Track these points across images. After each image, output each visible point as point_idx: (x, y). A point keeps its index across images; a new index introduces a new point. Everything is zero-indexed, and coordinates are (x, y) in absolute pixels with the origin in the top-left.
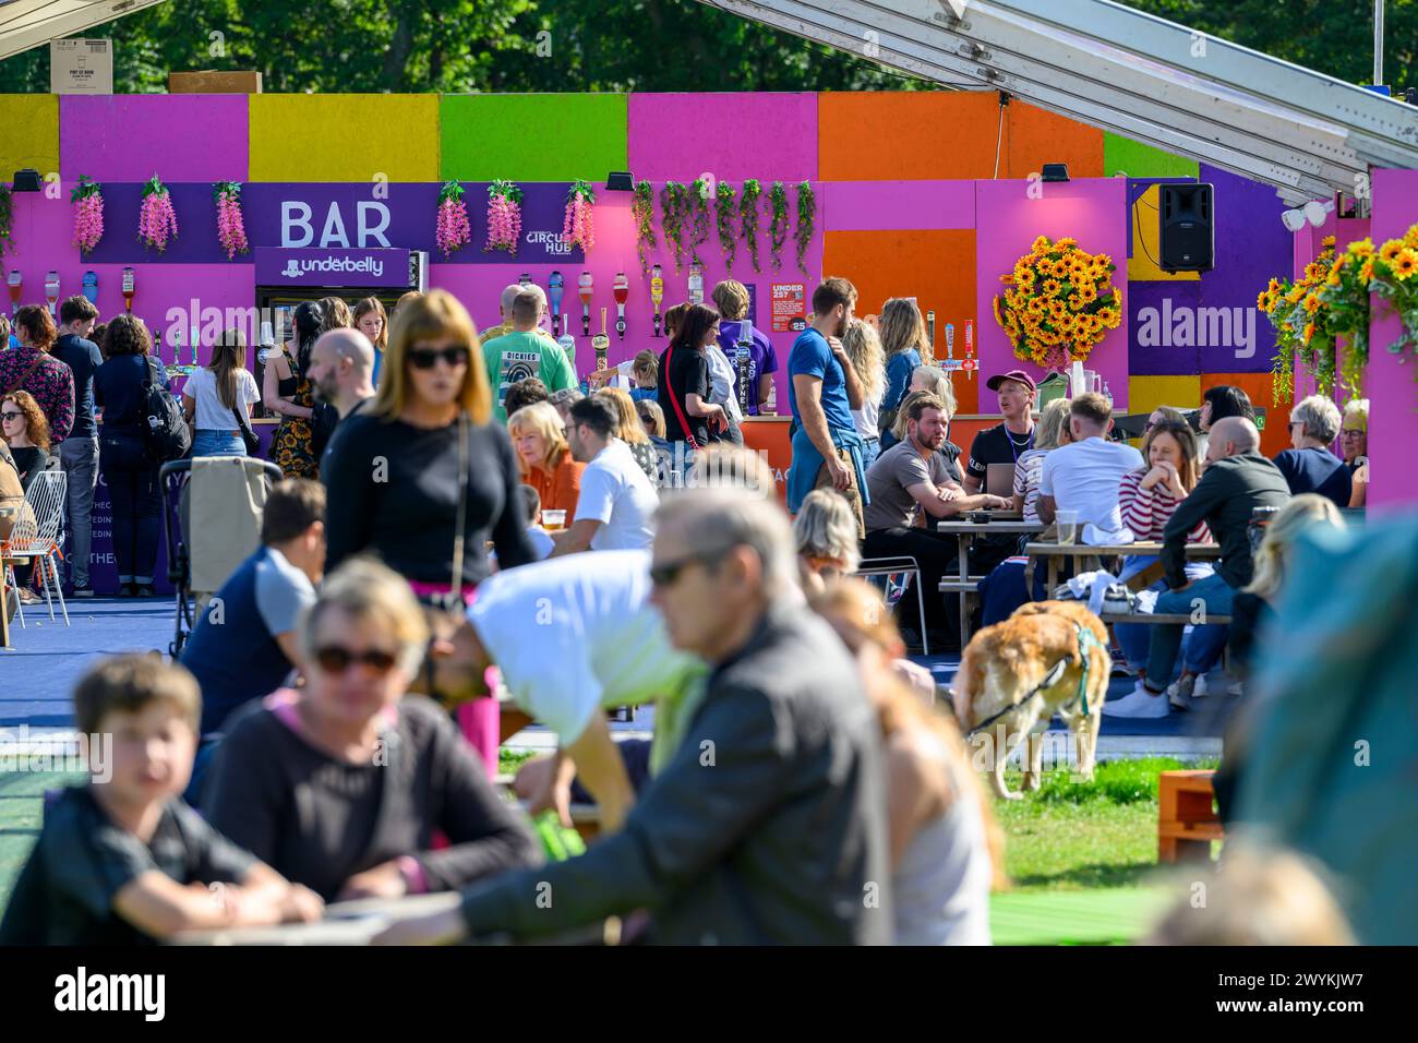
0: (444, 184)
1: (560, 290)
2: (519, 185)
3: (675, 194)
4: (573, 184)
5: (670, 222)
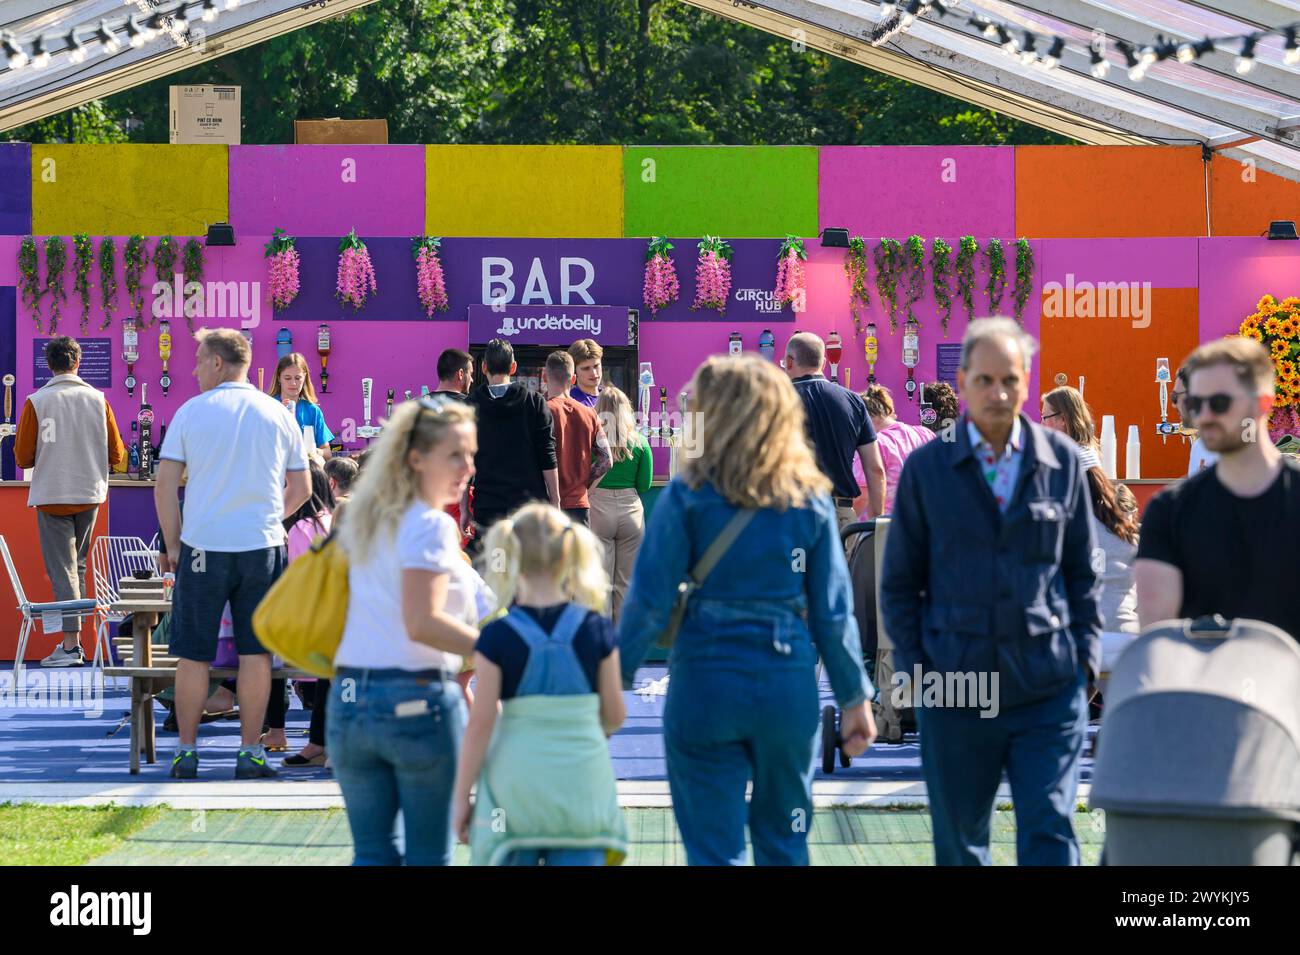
0: (651, 240)
1: (772, 349)
2: (729, 241)
3: (890, 251)
4: (785, 240)
5: (884, 279)
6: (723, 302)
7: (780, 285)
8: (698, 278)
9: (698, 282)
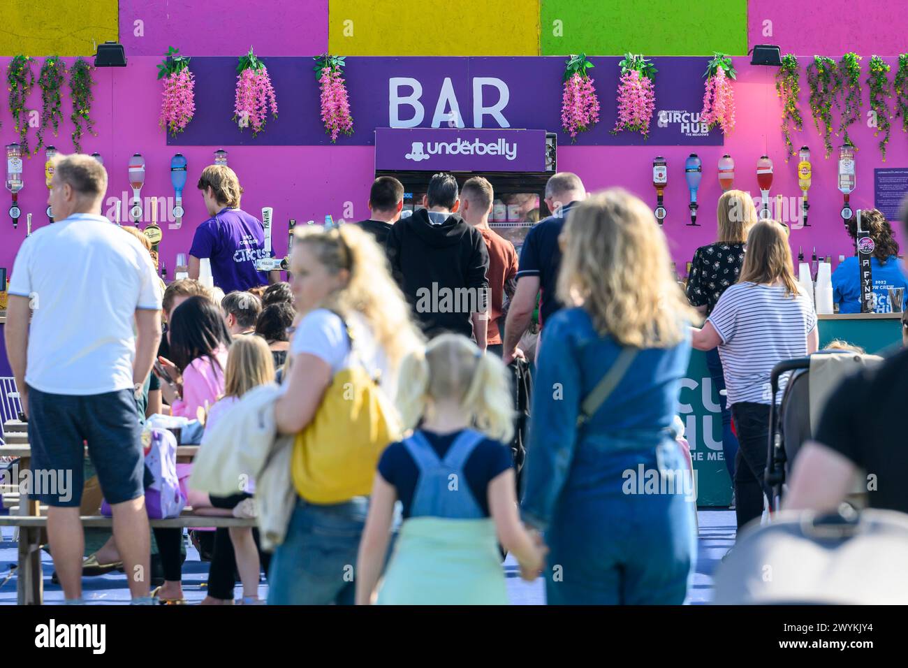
0: (569, 59)
1: (699, 174)
2: (653, 59)
3: (824, 69)
4: (712, 58)
5: (818, 99)
6: (647, 125)
7: (707, 106)
8: (619, 99)
9: (620, 103)
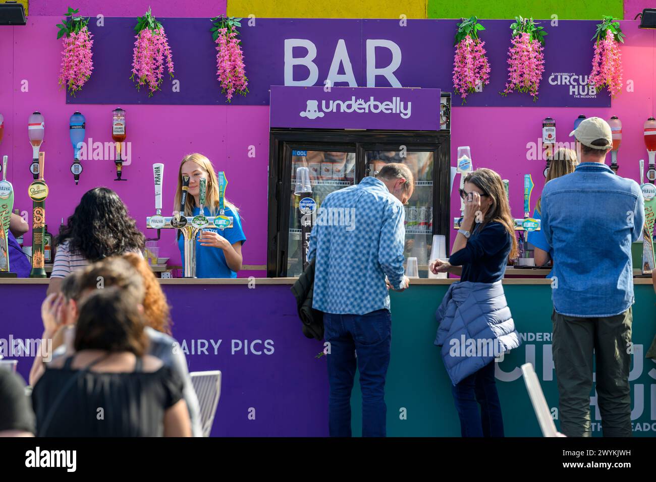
0: (461, 21)
2: (542, 23)
4: (601, 22)
6: (536, 86)
7: (595, 69)
8: (510, 61)
9: (510, 66)
